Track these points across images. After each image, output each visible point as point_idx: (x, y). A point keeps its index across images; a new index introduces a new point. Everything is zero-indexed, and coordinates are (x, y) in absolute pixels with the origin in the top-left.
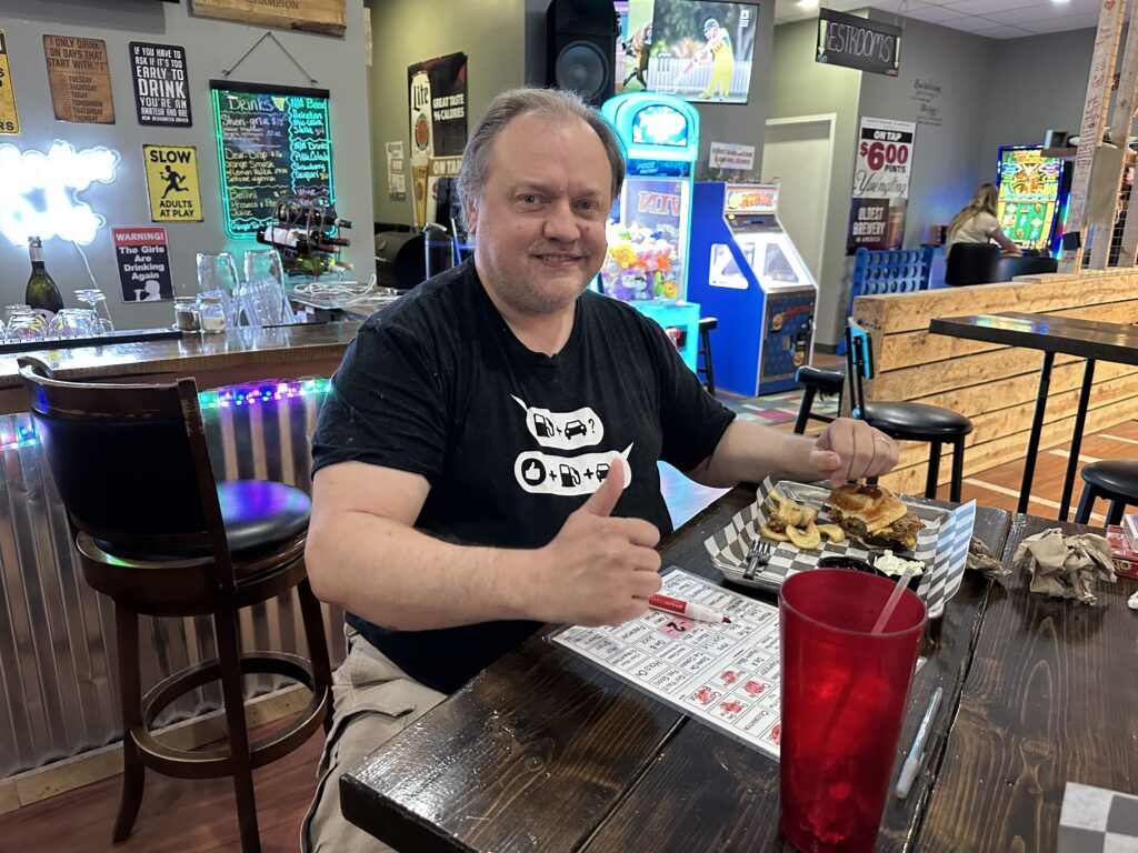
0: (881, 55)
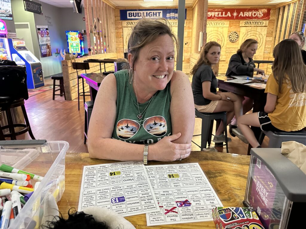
0: (38, 10)
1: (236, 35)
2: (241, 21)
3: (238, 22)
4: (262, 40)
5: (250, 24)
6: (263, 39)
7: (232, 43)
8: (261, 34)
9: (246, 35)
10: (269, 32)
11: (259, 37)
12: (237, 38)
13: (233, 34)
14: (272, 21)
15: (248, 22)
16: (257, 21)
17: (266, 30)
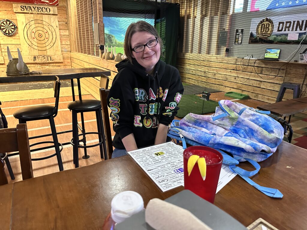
1: (11, 24)
2: (13, 4)
3: (11, 6)
4: (54, 34)
5: (30, 10)
6: (55, 32)
7: (9, 38)
8: (51, 26)
9: (28, 26)
10: (63, 24)
11: (49, 29)
12: (14, 29)
13: (5, 23)
14: (63, 8)
15: (25, 6)
16: (39, 6)
17: (57, 20)
